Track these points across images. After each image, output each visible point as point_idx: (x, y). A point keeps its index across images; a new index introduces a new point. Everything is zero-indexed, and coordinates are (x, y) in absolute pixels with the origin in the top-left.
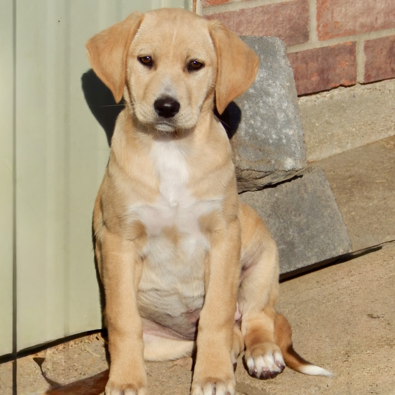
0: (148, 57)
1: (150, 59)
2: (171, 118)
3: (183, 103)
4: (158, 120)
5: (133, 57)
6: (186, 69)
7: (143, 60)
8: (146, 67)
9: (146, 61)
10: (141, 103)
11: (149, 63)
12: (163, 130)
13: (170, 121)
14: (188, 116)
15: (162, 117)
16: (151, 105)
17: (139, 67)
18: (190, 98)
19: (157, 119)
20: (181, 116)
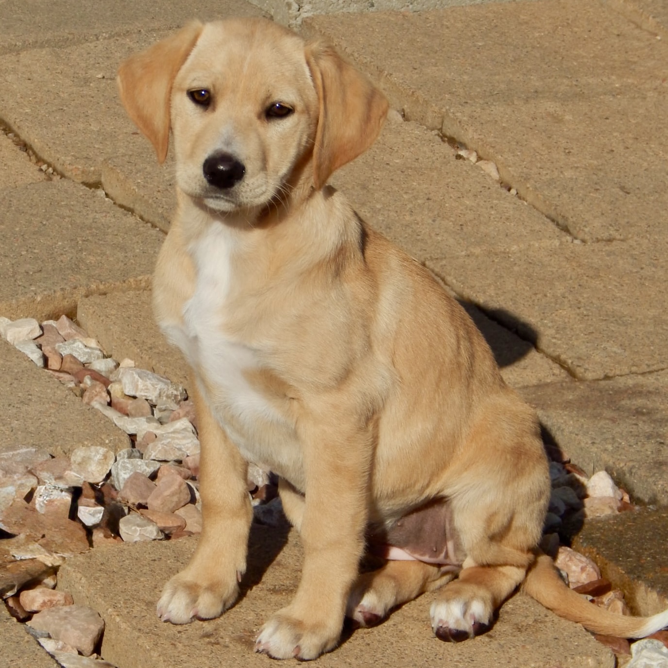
0: (203, 93)
1: (207, 96)
2: (229, 189)
3: (251, 167)
4: (207, 191)
5: (181, 90)
6: (263, 116)
7: (196, 97)
8: (199, 107)
9: (201, 99)
10: (184, 163)
11: (206, 100)
12: (217, 208)
13: (227, 194)
14: (257, 188)
15: (213, 187)
16: (199, 166)
17: (189, 105)
18: (264, 160)
19: (206, 189)
20: (246, 187)
